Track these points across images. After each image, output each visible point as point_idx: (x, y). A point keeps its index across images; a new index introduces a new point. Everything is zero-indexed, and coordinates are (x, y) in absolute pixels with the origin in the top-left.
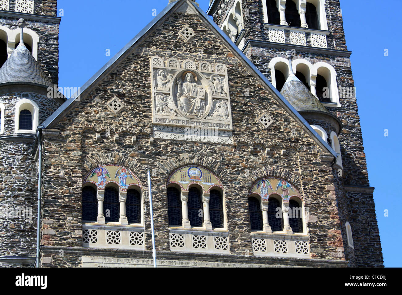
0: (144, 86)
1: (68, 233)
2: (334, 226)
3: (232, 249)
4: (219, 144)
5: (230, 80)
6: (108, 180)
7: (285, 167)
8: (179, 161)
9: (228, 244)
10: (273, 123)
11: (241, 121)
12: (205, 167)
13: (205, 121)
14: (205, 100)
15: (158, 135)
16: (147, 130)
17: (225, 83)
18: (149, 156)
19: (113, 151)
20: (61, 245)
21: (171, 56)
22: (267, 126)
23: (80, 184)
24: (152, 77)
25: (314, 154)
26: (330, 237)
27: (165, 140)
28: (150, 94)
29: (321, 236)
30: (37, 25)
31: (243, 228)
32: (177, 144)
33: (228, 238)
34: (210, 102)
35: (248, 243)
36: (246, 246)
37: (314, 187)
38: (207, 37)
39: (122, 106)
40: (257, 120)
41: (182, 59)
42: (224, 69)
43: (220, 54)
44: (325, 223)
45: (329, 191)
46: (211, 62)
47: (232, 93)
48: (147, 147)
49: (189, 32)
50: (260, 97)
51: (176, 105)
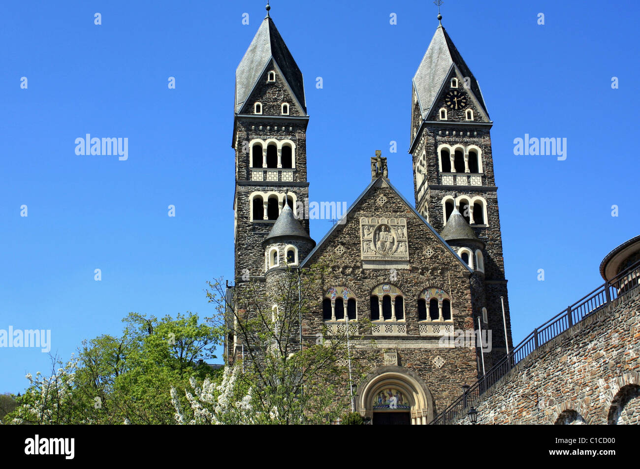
0: (357, 237)
1: (316, 328)
2: (468, 315)
3: (408, 332)
4: (401, 269)
5: (408, 228)
6: (337, 296)
7: (441, 281)
8: (378, 281)
9: (405, 329)
10: (434, 254)
11: (415, 254)
12: (393, 284)
13: (392, 256)
14: (393, 243)
15: (365, 266)
16: (359, 264)
17: (405, 231)
18: (360, 280)
19: (339, 278)
20: (312, 334)
21: (373, 216)
22: (430, 256)
23: (321, 299)
24: (361, 231)
25: (459, 272)
26: (466, 322)
27: (369, 269)
28: (360, 241)
29: (461, 322)
30: (296, 189)
31: (414, 319)
32: (376, 271)
33: (405, 326)
34: (396, 243)
35: (417, 329)
36: (415, 330)
37: (458, 293)
38: (395, 201)
39: (344, 251)
40: (424, 253)
41: (379, 217)
42: (404, 221)
43: (403, 212)
44: (463, 314)
45: (467, 294)
46: (396, 218)
47: (409, 236)
48: (359, 274)
49: (383, 199)
50: (427, 238)
51: (376, 248)
